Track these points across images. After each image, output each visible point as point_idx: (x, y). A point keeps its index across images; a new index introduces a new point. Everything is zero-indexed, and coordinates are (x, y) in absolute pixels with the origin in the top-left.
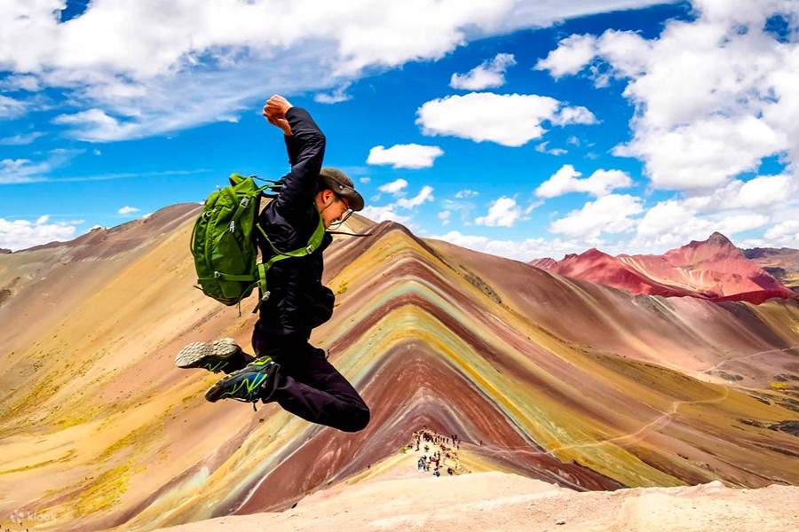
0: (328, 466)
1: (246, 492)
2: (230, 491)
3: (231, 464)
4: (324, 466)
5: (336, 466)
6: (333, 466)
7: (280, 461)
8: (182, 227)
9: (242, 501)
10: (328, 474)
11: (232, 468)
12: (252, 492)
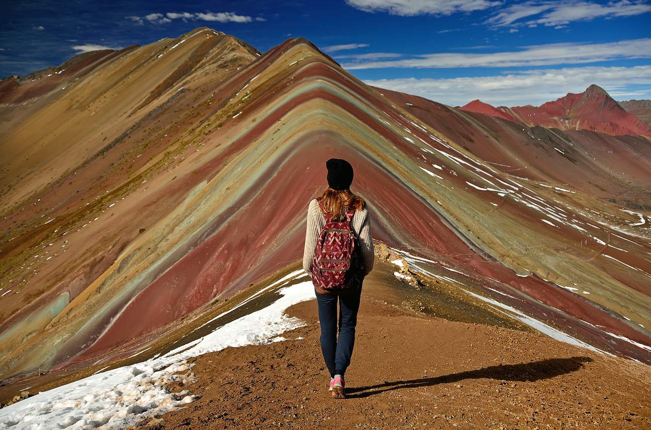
0: (215, 281)
1: (106, 321)
2: (87, 320)
3: (98, 286)
4: (209, 280)
5: (225, 280)
6: (222, 279)
7: (155, 278)
8: (96, 72)
9: (100, 333)
10: (215, 290)
11: (98, 290)
12: (114, 321)
